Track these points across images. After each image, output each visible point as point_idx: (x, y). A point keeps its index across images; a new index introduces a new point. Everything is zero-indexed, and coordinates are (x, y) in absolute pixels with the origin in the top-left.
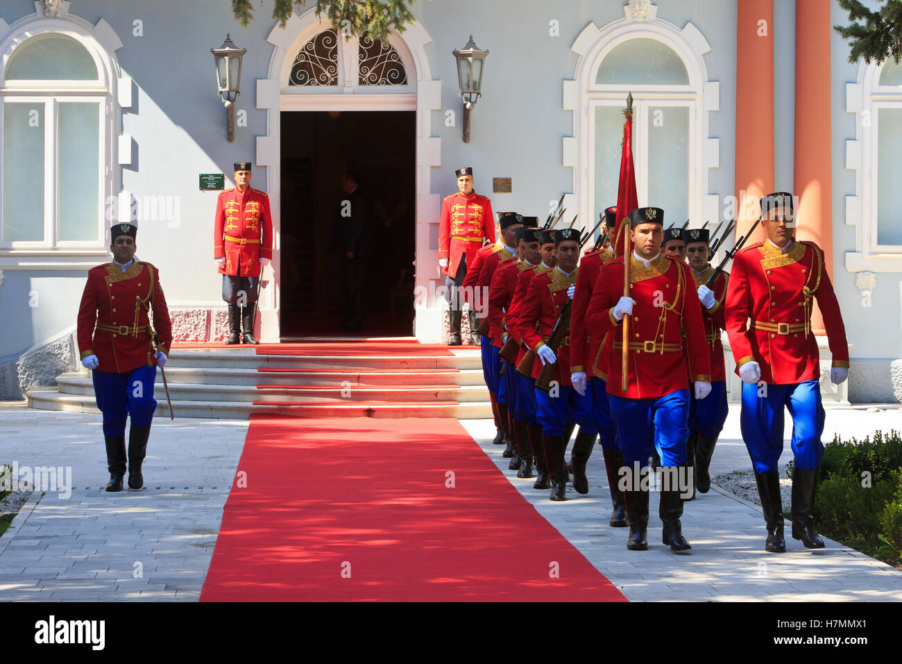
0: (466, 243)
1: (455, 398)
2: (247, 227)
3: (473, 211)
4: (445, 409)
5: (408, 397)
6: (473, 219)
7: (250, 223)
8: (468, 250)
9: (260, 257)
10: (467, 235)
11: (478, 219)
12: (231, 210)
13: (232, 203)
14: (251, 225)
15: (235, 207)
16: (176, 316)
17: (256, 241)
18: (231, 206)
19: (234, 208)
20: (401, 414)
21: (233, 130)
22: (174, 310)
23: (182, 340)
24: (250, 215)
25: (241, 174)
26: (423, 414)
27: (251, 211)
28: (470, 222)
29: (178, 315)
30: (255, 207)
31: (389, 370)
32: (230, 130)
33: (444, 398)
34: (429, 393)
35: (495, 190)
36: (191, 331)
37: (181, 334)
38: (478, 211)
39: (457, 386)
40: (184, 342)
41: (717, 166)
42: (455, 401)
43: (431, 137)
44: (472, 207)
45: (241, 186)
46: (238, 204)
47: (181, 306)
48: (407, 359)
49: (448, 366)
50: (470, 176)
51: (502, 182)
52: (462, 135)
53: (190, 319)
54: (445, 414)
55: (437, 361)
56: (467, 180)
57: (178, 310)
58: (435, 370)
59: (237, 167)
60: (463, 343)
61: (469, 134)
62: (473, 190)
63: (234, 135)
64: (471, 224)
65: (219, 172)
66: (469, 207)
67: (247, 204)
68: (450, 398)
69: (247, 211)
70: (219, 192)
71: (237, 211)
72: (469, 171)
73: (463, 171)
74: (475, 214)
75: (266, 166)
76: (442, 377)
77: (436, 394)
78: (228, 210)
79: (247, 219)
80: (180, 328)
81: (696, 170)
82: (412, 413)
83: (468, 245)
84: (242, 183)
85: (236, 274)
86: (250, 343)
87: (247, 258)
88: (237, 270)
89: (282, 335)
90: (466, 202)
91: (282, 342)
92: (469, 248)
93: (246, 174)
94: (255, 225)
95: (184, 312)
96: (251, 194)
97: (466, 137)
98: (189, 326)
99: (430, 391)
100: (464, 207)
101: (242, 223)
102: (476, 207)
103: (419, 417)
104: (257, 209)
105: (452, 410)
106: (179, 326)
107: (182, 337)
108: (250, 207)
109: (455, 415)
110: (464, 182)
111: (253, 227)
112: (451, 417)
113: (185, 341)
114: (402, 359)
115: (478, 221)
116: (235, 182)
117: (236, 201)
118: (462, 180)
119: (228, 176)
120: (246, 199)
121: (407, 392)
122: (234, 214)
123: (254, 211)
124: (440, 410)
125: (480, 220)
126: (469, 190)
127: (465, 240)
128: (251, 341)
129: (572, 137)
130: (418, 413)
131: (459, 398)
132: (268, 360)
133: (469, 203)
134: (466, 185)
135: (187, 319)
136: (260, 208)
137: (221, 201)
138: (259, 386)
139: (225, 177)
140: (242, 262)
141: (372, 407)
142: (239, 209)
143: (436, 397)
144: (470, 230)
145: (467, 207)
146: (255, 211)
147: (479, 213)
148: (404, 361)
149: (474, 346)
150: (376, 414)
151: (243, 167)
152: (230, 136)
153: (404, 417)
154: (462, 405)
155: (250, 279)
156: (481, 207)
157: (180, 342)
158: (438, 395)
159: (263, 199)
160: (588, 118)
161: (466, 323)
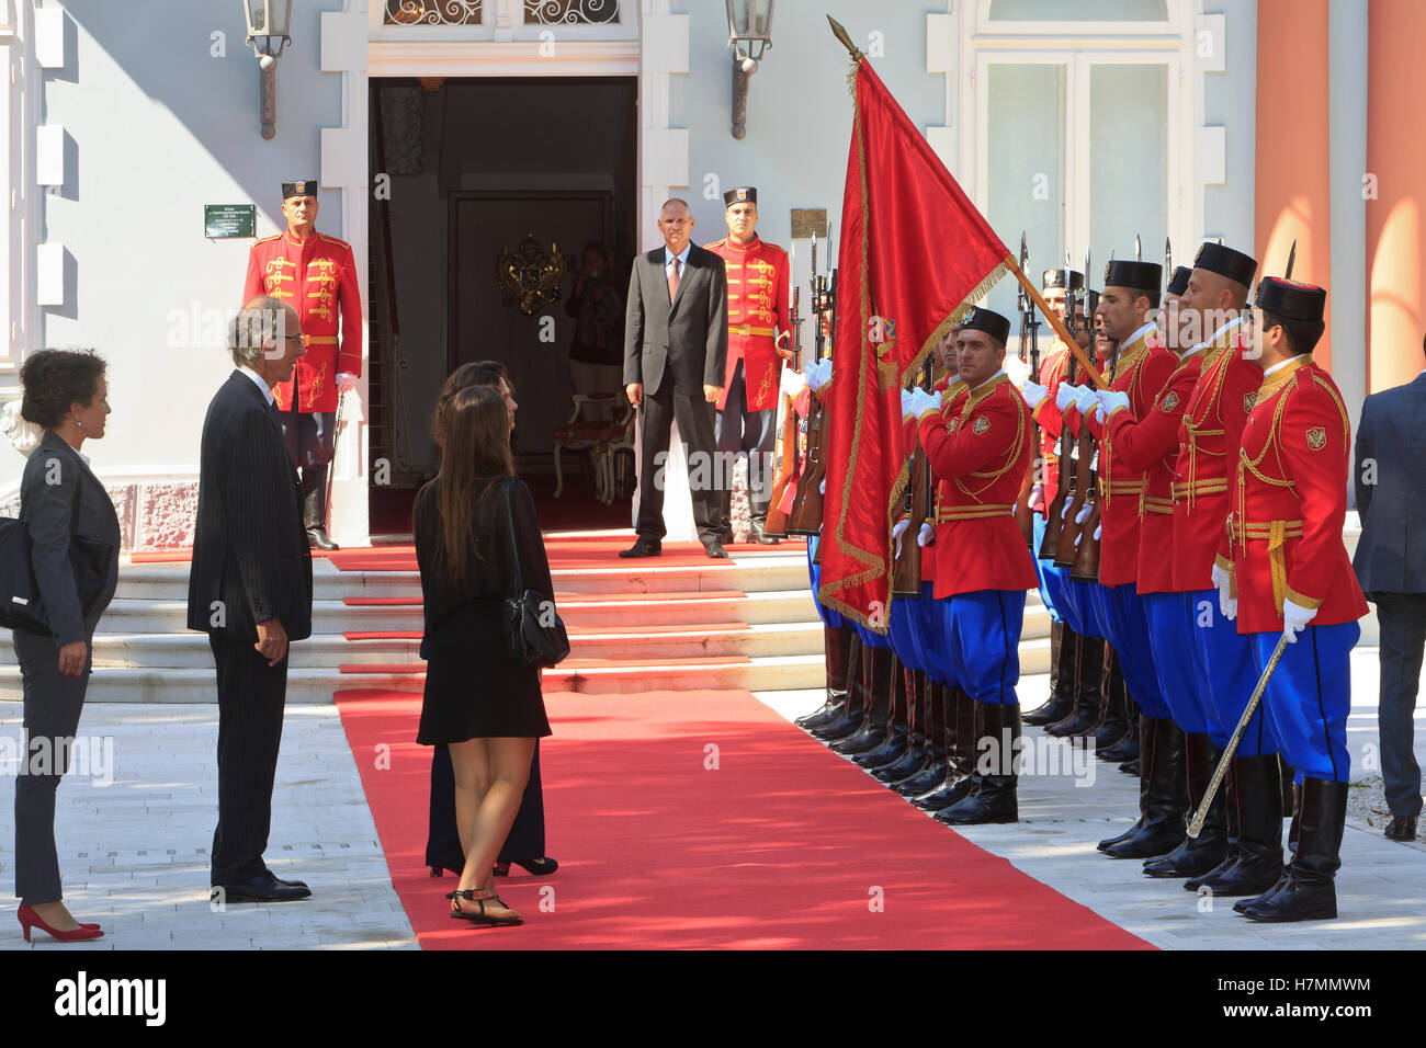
0: (745, 340)
1: (743, 650)
2: (311, 311)
3: (756, 274)
4: (724, 672)
5: (650, 649)
6: (758, 291)
7: (318, 303)
8: (748, 353)
9: (336, 373)
10: (746, 322)
11: (766, 290)
12: (278, 278)
13: (280, 262)
14: (319, 308)
15: (285, 270)
16: (158, 496)
17: (329, 341)
18: (278, 270)
19: (283, 274)
20: (638, 685)
21: (274, 116)
22: (154, 484)
23: (170, 545)
24: (318, 286)
25: (298, 204)
26: (679, 682)
27: (319, 279)
28: (752, 297)
29: (161, 494)
30: (327, 270)
31: (607, 597)
32: (268, 115)
33: (720, 649)
34: (690, 641)
35: (796, 234)
36: (189, 526)
37: (168, 532)
38: (766, 274)
39: (744, 625)
40: (174, 549)
41: (1221, 180)
42: (741, 655)
43: (670, 128)
44: (754, 267)
45: (298, 228)
46: (293, 265)
47: (169, 476)
48: (644, 574)
49: (723, 585)
50: (753, 204)
51: (808, 217)
52: (731, 125)
53: (186, 501)
54: (724, 682)
55: (700, 575)
56: (747, 212)
57: (163, 483)
58: (698, 595)
59: (288, 190)
60: (736, 539)
61: (743, 122)
62: (755, 233)
63: (275, 125)
64: (753, 301)
65: (245, 200)
66: (749, 266)
67: (310, 265)
68: (731, 649)
69: (310, 279)
70: (250, 242)
71: (291, 278)
72: (752, 195)
73: (741, 194)
74: (761, 281)
75: (340, 189)
76: (712, 607)
77: (704, 642)
78: (271, 278)
79: (310, 295)
80: (166, 521)
81: (1180, 189)
82: (657, 682)
83: (747, 343)
84: (300, 222)
85: (289, 409)
86: (321, 548)
87: (311, 374)
88: (291, 400)
89: (373, 530)
90: (742, 257)
91: (375, 544)
92: (751, 349)
93: (307, 203)
94: (328, 307)
95: (175, 488)
96: (318, 245)
97: (738, 129)
98: (186, 516)
99: (692, 637)
100: (739, 267)
101: (302, 305)
102: (762, 266)
103: (674, 689)
104: (330, 275)
105: (740, 673)
106: (165, 517)
107: (170, 537)
108: (317, 271)
109: (741, 684)
110: (742, 215)
111: (324, 311)
112: (736, 688)
113: (176, 546)
114: (633, 574)
115: (767, 294)
116: (281, 222)
117: (288, 259)
118: (738, 212)
119: (265, 210)
120: (308, 255)
121: (648, 639)
122: (284, 285)
123: (324, 278)
124: (715, 674)
125: (770, 291)
126: (748, 233)
127: (742, 332)
128: (322, 543)
129: (943, 125)
130: (669, 682)
131: (746, 649)
132: (364, 581)
133: (749, 258)
134: (745, 223)
135: (181, 503)
136: (338, 272)
137: (258, 257)
138: (350, 636)
139: (259, 210)
140: (302, 382)
141: (581, 671)
142: (294, 274)
143: (703, 648)
144: (751, 312)
145: (745, 267)
146: (327, 279)
147: (769, 278)
148: (636, 579)
149: (757, 545)
150: (588, 685)
151: (301, 189)
152: (267, 128)
153: (645, 691)
154: (756, 662)
155: (317, 416)
156: (770, 267)
157: (168, 550)
158: (709, 645)
159: (340, 252)
160: (975, 90)
161: (740, 500)
